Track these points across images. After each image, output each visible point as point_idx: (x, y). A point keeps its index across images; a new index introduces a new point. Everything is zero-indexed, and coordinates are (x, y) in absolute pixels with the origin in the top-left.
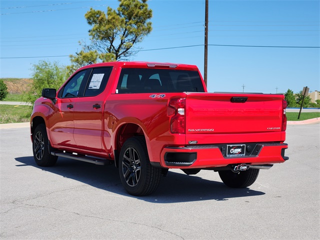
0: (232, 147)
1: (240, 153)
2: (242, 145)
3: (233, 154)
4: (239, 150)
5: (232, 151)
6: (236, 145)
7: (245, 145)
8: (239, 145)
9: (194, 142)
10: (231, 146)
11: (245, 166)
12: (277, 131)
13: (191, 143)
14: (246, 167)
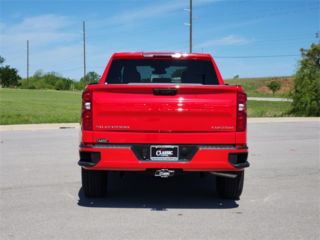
0: (159, 149)
1: (170, 156)
2: (173, 147)
4: (170, 153)
5: (159, 153)
6: (163, 147)
7: (178, 147)
8: (168, 147)
9: (105, 141)
10: (157, 147)
11: (167, 172)
13: (100, 141)
14: (168, 174)
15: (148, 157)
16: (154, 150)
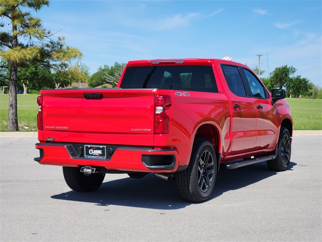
0: (91, 148)
1: (100, 155)
2: (101, 147)
3: (92, 155)
4: (100, 152)
5: (91, 152)
6: (94, 146)
7: (105, 147)
8: (98, 146)
9: (51, 139)
10: (89, 146)
11: (89, 168)
12: (146, 133)
13: (49, 140)
14: (90, 170)
15: (82, 155)
16: (88, 149)
